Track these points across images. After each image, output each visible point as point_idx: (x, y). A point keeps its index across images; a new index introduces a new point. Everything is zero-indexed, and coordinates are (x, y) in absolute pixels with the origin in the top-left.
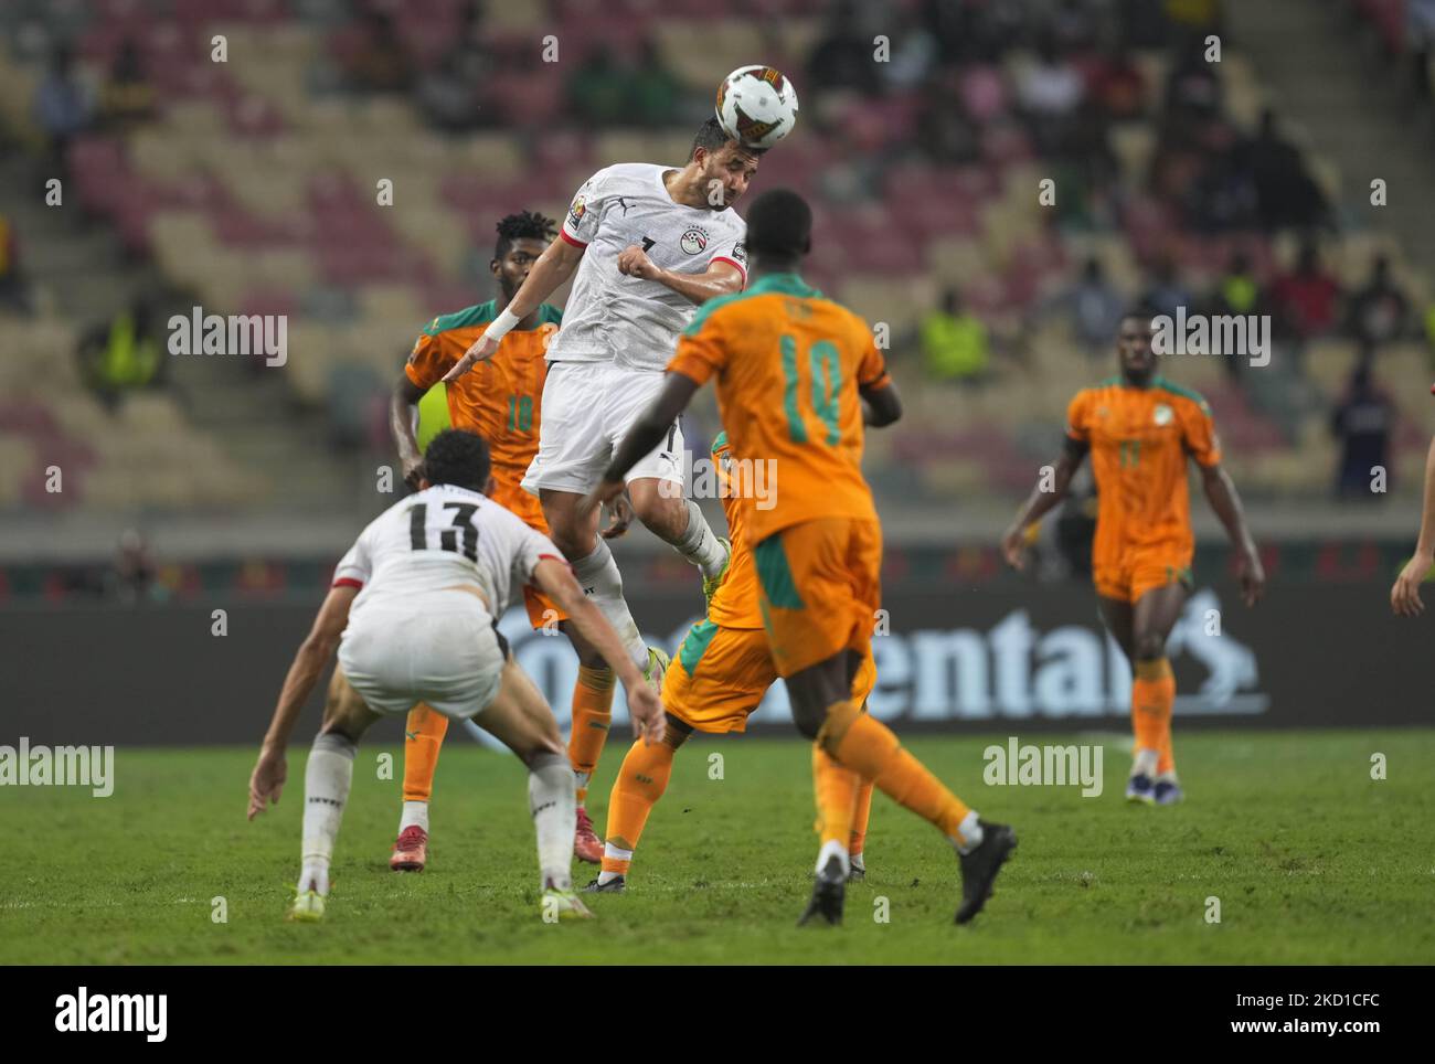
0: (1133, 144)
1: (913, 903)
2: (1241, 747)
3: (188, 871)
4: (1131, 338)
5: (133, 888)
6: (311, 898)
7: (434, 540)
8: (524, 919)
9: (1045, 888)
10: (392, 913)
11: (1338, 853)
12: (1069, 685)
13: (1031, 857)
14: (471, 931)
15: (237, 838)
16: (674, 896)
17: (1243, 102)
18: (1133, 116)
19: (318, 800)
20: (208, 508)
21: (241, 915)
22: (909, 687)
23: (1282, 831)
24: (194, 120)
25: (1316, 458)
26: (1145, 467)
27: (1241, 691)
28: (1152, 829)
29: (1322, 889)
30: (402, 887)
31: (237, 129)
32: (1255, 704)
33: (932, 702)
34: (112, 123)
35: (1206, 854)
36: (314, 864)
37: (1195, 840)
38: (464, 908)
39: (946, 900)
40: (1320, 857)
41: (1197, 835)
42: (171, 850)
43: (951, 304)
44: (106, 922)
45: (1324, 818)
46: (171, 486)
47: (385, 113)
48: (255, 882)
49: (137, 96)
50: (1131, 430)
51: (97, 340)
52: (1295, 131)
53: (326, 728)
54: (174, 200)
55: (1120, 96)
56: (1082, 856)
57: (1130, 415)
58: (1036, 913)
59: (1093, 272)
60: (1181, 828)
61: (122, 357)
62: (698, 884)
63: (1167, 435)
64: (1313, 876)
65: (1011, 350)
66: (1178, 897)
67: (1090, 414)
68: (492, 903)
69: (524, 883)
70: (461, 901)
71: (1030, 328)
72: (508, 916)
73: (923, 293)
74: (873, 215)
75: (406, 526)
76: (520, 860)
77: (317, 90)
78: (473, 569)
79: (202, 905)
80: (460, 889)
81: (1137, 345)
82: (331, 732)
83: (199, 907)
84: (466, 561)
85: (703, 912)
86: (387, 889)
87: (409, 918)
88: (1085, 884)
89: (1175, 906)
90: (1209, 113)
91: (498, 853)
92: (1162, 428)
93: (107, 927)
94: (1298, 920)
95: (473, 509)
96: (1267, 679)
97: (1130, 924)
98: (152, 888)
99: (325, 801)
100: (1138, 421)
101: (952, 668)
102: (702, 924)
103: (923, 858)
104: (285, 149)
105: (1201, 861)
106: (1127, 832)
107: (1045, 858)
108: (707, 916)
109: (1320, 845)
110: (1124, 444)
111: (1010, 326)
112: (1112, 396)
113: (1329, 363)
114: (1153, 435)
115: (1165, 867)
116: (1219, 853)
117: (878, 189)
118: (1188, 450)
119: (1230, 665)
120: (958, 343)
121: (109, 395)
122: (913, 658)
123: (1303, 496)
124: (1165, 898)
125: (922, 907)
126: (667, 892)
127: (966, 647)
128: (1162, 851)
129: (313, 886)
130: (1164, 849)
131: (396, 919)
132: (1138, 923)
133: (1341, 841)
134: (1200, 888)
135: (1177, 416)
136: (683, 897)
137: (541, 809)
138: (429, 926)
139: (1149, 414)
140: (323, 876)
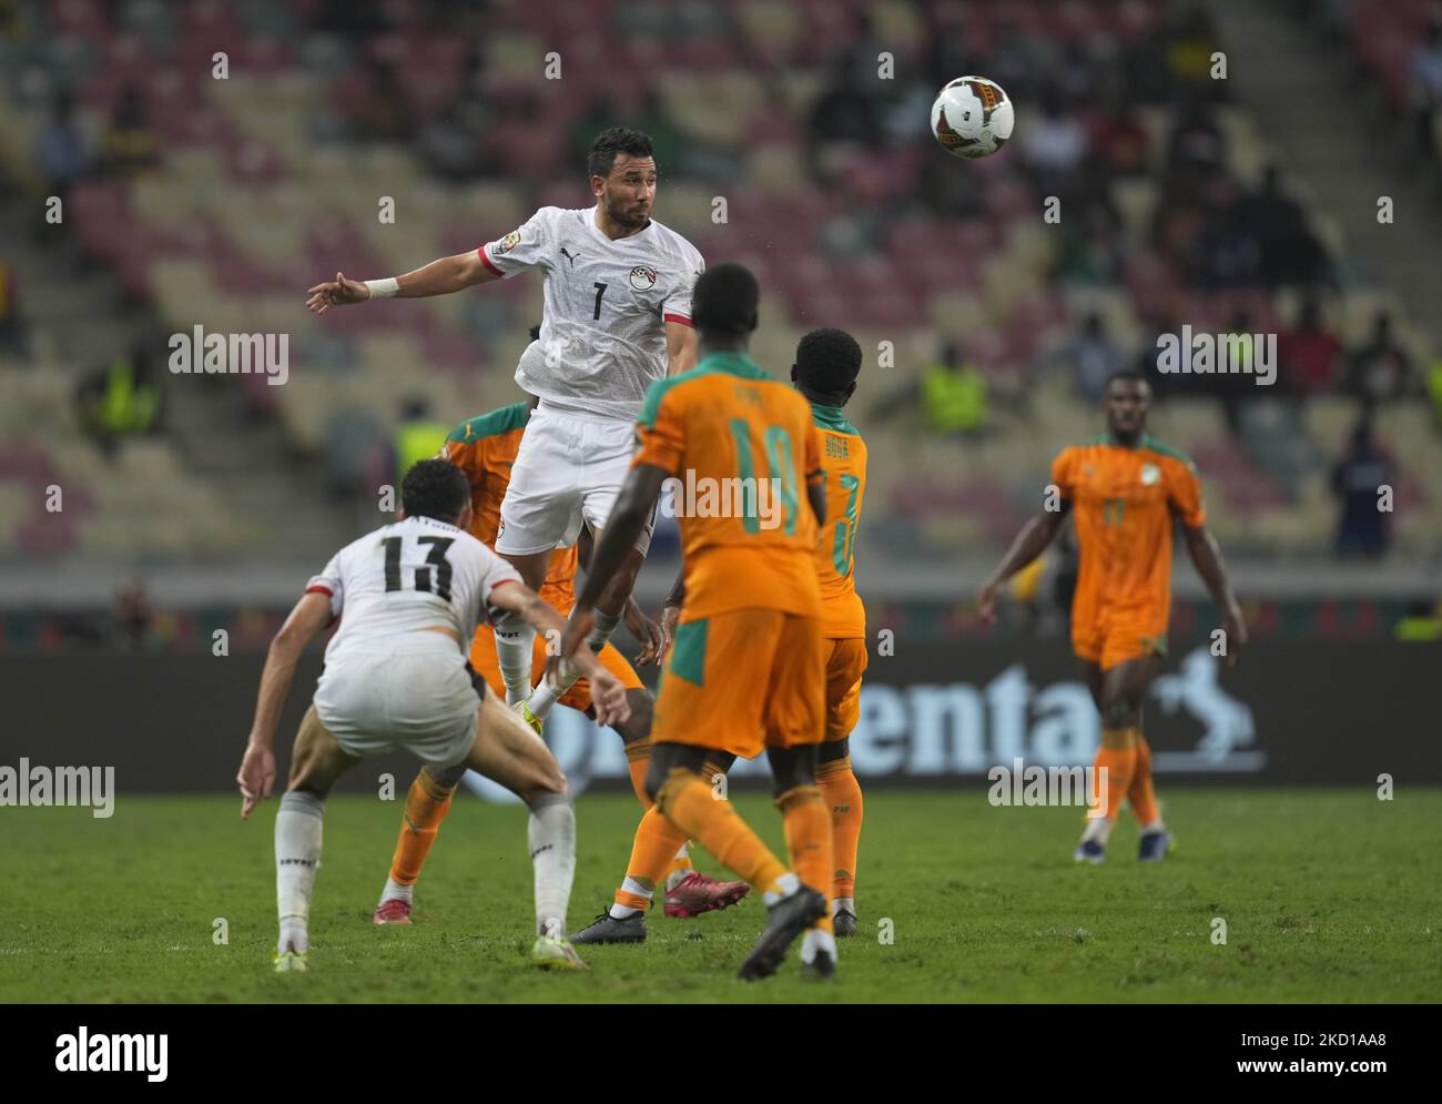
0: (1136, 199)
1: (907, 958)
2: (1239, 805)
3: (181, 920)
4: (1119, 398)
5: (126, 935)
6: (290, 960)
7: (408, 579)
8: (516, 970)
9: (1040, 943)
10: (383, 963)
11: (1333, 912)
12: (1066, 740)
13: (1026, 912)
14: (464, 981)
15: (230, 887)
16: (667, 947)
17: (1246, 157)
18: (1137, 171)
19: (289, 861)
20: (204, 556)
21: (234, 962)
22: (905, 741)
23: (1277, 888)
24: (195, 167)
25: (1315, 515)
26: (1130, 526)
27: (1237, 748)
28: (1148, 886)
29: (1316, 948)
30: (395, 937)
31: (237, 175)
32: (1251, 762)
33: (928, 757)
34: (114, 169)
35: (1201, 911)
36: (291, 925)
37: (1190, 897)
38: (457, 959)
39: (941, 956)
40: (1315, 915)
41: (1192, 892)
42: (164, 898)
43: (952, 358)
44: (98, 970)
45: (1319, 877)
46: (169, 532)
47: (386, 160)
48: (248, 930)
49: (138, 142)
50: (1117, 488)
51: (95, 387)
52: (1298, 187)
53: (293, 784)
54: (174, 247)
55: (1124, 151)
56: (1076, 912)
57: (1118, 473)
58: (1029, 968)
59: (1094, 327)
60: (1176, 886)
61: (121, 403)
62: (691, 937)
63: (1154, 495)
64: (1308, 934)
65: (1012, 404)
66: (1172, 955)
67: (1076, 471)
68: (486, 953)
69: (518, 934)
70: (453, 951)
71: (1030, 382)
72: (500, 966)
73: (925, 346)
74: (874, 268)
75: (380, 563)
76: (513, 911)
77: (318, 137)
78: (447, 609)
79: (194, 953)
80: (453, 940)
81: (1127, 405)
82: (298, 789)
83: (191, 955)
84: (440, 600)
85: (696, 964)
86: (379, 938)
87: (401, 968)
88: (1080, 940)
89: (1168, 963)
90: (1214, 168)
91: (492, 904)
92: (1148, 488)
93: (98, 974)
94: (1292, 977)
95: (447, 542)
96: (1265, 736)
97: (1124, 981)
98: (145, 936)
99: (296, 862)
100: (1125, 479)
101: (948, 723)
102: (695, 977)
103: (916, 913)
104: (288, 197)
105: (1196, 918)
106: (1121, 889)
107: (1039, 914)
108: (699, 969)
109: (1315, 903)
110: (1109, 502)
111: (1010, 380)
112: (1100, 454)
113: (1330, 421)
114: (1139, 494)
115: (1160, 924)
116: (1213, 910)
117: (880, 242)
118: (1174, 509)
119: (1226, 721)
120: (958, 397)
121: (106, 441)
122: (910, 713)
123: (1302, 554)
124: (1160, 955)
125: (915, 961)
126: (660, 944)
127: (963, 703)
128: (1155, 907)
129: (291, 947)
130: (1159, 906)
131: (388, 969)
132: (1132, 980)
133: (1336, 900)
134: (1195, 945)
135: (1164, 476)
136: (676, 950)
137: (538, 852)
138: (422, 977)
139: (1136, 473)
140: (303, 934)
